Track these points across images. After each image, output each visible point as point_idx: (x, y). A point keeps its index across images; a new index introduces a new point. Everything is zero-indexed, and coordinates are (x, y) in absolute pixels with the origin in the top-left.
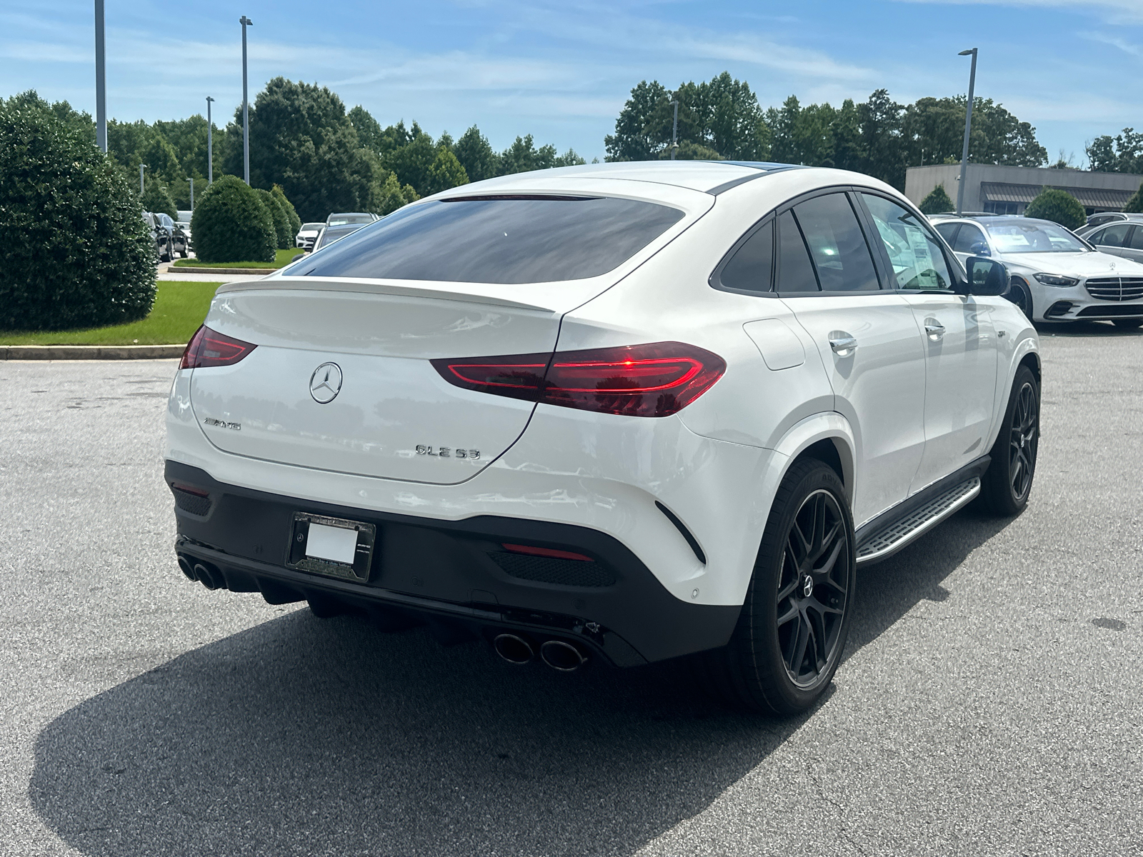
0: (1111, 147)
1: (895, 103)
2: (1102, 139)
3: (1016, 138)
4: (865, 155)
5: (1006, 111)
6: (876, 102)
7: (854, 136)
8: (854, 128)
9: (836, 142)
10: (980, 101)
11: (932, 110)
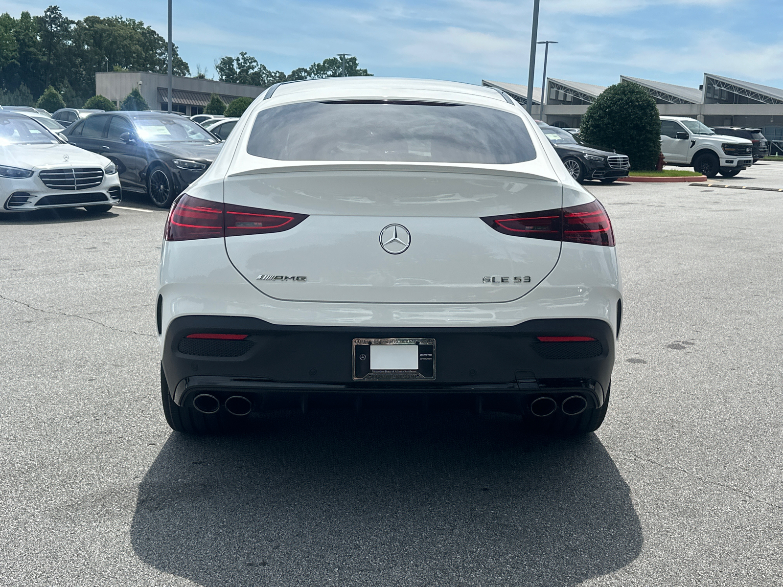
0: (233, 65)
1: (67, 18)
2: (226, 59)
3: (164, 54)
4: (45, 59)
5: (155, 32)
6: (50, 16)
7: (34, 42)
8: (34, 36)
9: (19, 46)
10: (134, 22)
11: (98, 26)
